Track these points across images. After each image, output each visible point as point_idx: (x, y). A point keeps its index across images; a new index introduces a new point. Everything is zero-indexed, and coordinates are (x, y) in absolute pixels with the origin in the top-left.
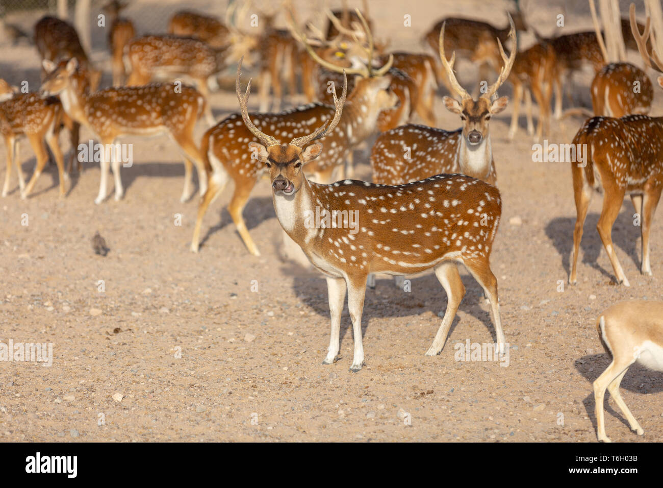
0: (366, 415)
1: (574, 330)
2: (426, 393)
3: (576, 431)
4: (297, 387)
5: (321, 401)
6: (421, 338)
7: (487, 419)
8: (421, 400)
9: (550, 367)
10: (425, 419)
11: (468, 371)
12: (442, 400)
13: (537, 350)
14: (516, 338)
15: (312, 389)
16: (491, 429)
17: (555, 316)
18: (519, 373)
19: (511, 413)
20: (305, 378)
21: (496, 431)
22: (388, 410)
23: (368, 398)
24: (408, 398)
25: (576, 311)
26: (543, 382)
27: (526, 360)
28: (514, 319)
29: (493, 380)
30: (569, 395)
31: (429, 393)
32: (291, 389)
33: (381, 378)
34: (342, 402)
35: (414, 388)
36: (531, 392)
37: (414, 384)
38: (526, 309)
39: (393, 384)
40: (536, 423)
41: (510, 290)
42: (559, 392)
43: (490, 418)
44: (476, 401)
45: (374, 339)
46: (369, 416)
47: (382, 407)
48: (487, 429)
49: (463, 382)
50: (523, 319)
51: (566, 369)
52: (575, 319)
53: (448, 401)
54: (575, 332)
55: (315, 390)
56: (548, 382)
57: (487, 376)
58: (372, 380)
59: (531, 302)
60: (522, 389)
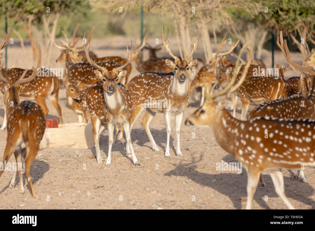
0: (71, 194)
1: (169, 166)
2: (100, 187)
3: (171, 201)
4: (38, 185)
5: (50, 190)
6: (97, 168)
7: (129, 197)
8: (98, 190)
9: (159, 178)
10: (100, 196)
11: (120, 180)
12: (108, 189)
13: (152, 173)
14: (142, 168)
15: (46, 186)
16: (131, 200)
17: (161, 161)
18: (144, 180)
19: (140, 194)
20: (42, 182)
21: (133, 201)
22: (82, 193)
23: (73, 189)
24: (91, 189)
25: (171, 159)
26: (155, 183)
27: (147, 176)
28: (142, 162)
29: (131, 183)
30: (168, 188)
31: (101, 187)
32: (36, 186)
33: (78, 182)
34: (60, 190)
35: (94, 186)
36: (150, 187)
37: (94, 184)
38: (147, 158)
39: (84, 184)
40: (152, 198)
41: (139, 152)
42: (163, 187)
43: (131, 196)
44: (124, 190)
45: (75, 169)
46: (73, 195)
47: (79, 192)
48: (129, 200)
49: (117, 183)
50: (145, 161)
51: (166, 179)
52: (170, 161)
53: (110, 190)
54: (170, 166)
55: (47, 186)
56: (158, 183)
57: (129, 181)
58: (74, 182)
59: (150, 156)
60: (145, 186)
